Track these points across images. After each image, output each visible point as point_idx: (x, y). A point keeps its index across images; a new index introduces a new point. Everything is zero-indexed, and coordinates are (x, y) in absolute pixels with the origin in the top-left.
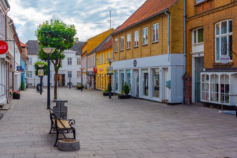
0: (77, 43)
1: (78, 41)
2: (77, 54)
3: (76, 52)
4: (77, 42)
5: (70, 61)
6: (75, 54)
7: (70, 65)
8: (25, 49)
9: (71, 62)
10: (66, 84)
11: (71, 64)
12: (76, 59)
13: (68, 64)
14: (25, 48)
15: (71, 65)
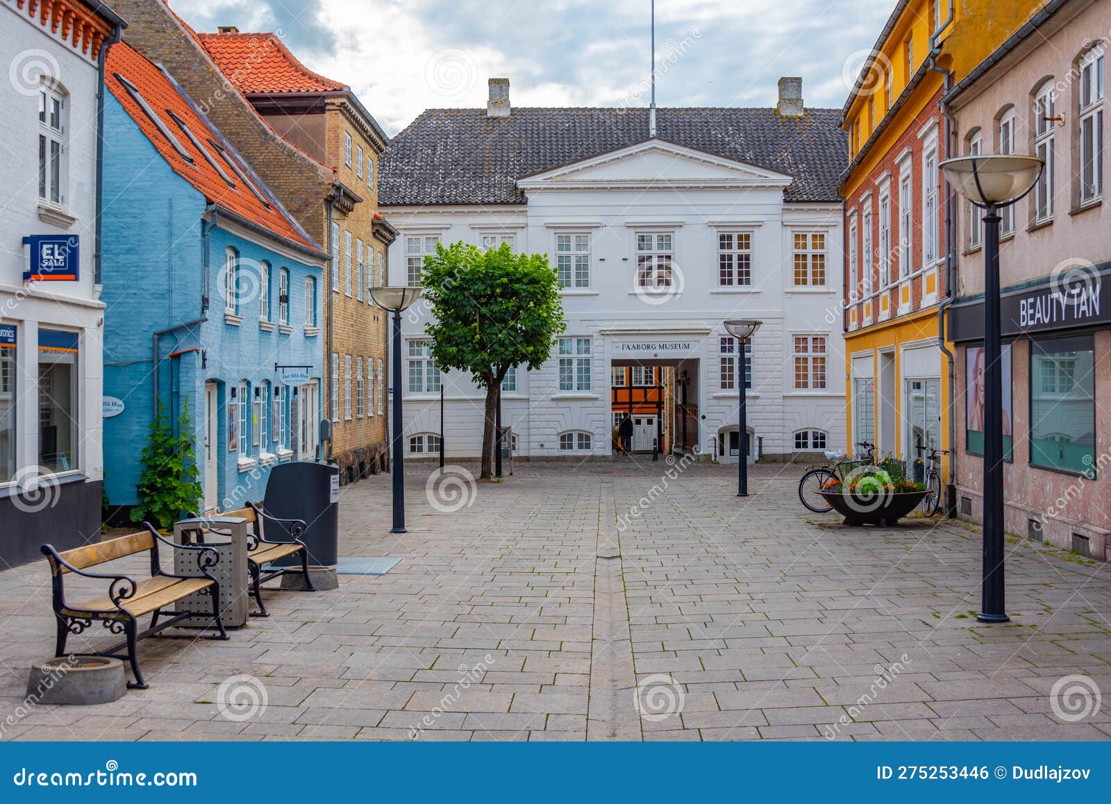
0: (789, 119)
1: (799, 100)
2: (791, 197)
3: (786, 180)
4: (788, 112)
5: (735, 251)
6: (780, 196)
7: (735, 287)
8: (327, 115)
9: (745, 261)
10: (706, 444)
11: (748, 282)
12: (789, 235)
13: (726, 279)
14: (322, 110)
15: (744, 288)
